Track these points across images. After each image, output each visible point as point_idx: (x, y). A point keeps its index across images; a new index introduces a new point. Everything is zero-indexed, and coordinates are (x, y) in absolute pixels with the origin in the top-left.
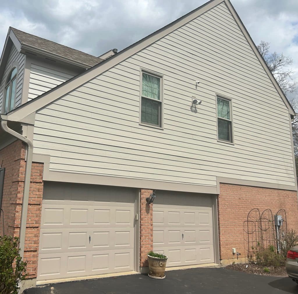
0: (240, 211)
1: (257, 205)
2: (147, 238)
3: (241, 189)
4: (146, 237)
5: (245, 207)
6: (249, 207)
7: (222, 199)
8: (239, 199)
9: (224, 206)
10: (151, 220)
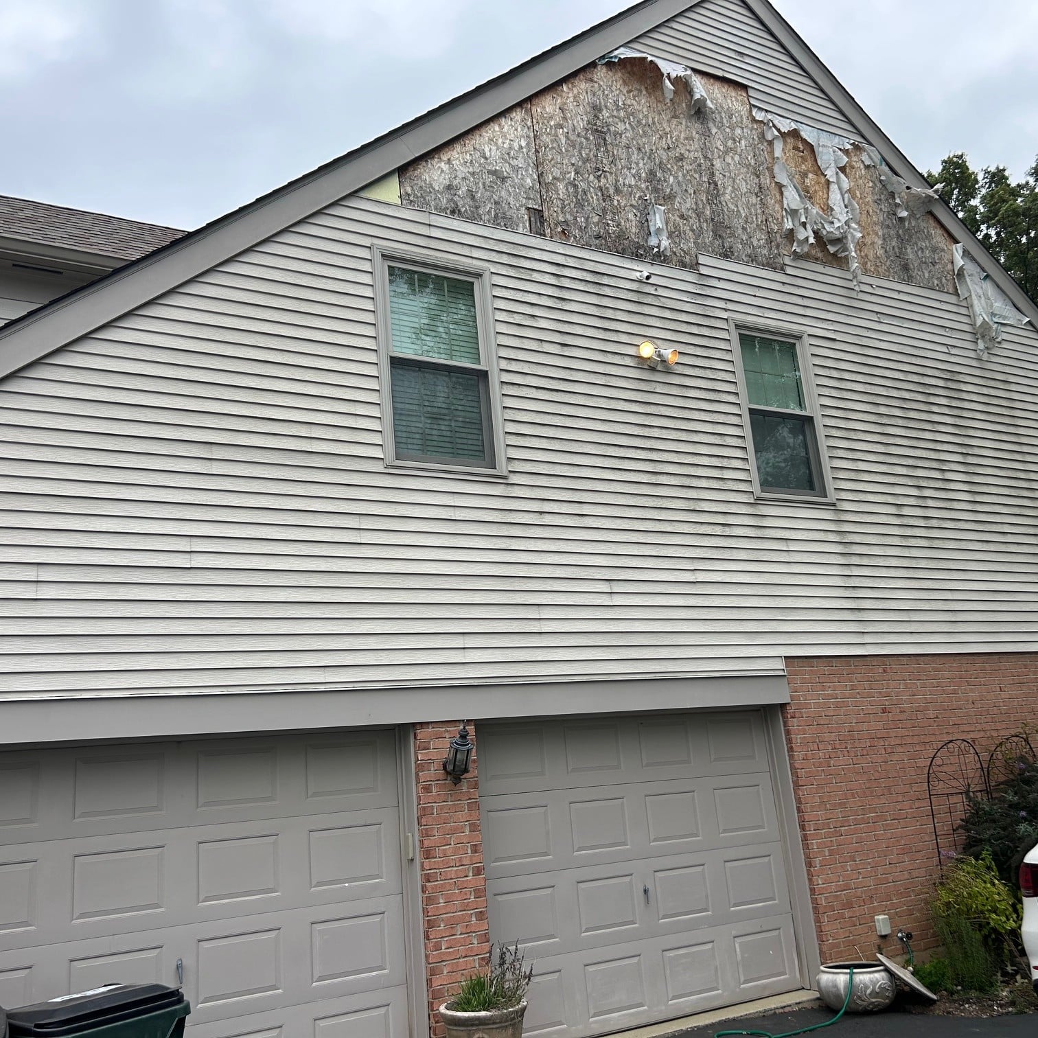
0: (896, 757)
1: (966, 728)
2: (459, 929)
3: (889, 670)
4: (451, 925)
5: (916, 740)
6: (933, 738)
7: (803, 724)
8: (884, 711)
9: (816, 748)
10: (475, 851)
